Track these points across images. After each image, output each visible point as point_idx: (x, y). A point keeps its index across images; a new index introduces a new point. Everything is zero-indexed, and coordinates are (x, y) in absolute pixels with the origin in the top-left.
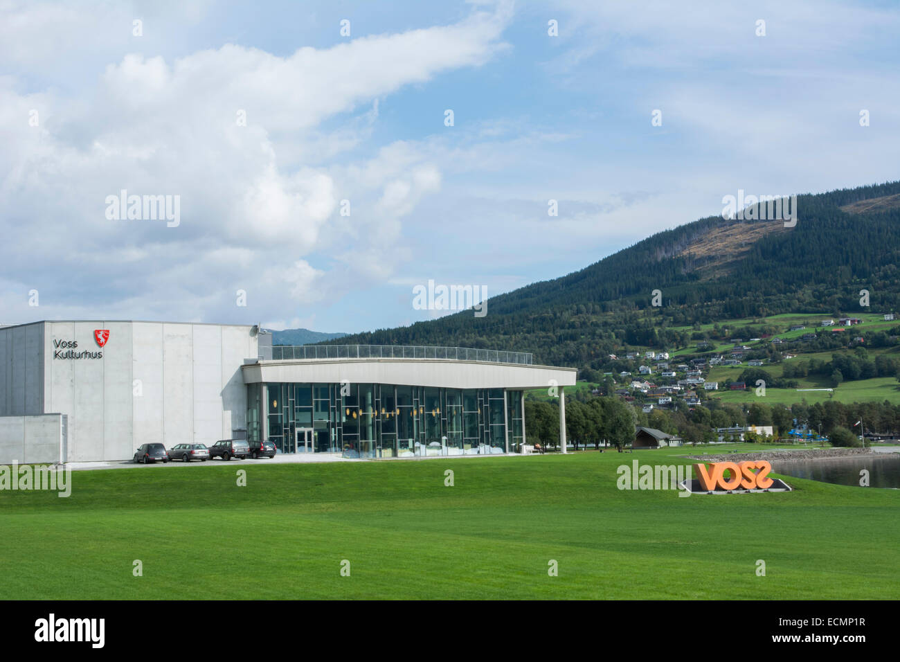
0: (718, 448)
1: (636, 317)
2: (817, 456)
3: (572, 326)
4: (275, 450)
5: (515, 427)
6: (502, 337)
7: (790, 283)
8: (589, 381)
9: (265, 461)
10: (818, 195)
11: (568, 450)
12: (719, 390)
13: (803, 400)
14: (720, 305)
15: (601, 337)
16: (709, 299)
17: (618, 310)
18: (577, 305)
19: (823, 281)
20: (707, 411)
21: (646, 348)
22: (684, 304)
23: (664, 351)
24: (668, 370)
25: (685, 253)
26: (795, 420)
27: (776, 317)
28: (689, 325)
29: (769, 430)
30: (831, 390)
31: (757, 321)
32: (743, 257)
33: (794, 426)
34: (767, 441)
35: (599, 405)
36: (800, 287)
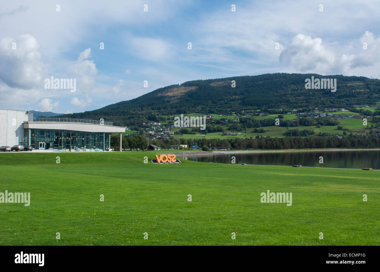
0: (171, 151)
1: (151, 112)
2: (198, 154)
3: (133, 114)
4: (32, 149)
5: (107, 144)
6: (112, 117)
7: (195, 105)
8: (137, 130)
9: (29, 152)
10: (204, 80)
11: (122, 150)
12: (174, 134)
13: (197, 138)
14: (175, 110)
15: (141, 118)
16: (172, 108)
17: (146, 110)
18: (135, 108)
19: (204, 105)
20: (169, 140)
21: (154, 122)
22: (165, 109)
23: (159, 123)
24: (160, 128)
25: (166, 95)
26: (194, 143)
27: (191, 114)
28: (166, 115)
29: (186, 146)
30: (204, 135)
31: (185, 115)
32: (183, 97)
33: (193, 145)
34: (185, 149)
35: (138, 138)
36: (198, 106)
